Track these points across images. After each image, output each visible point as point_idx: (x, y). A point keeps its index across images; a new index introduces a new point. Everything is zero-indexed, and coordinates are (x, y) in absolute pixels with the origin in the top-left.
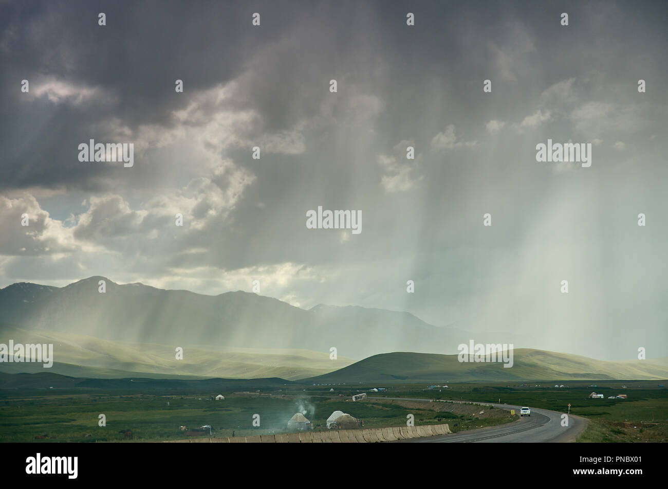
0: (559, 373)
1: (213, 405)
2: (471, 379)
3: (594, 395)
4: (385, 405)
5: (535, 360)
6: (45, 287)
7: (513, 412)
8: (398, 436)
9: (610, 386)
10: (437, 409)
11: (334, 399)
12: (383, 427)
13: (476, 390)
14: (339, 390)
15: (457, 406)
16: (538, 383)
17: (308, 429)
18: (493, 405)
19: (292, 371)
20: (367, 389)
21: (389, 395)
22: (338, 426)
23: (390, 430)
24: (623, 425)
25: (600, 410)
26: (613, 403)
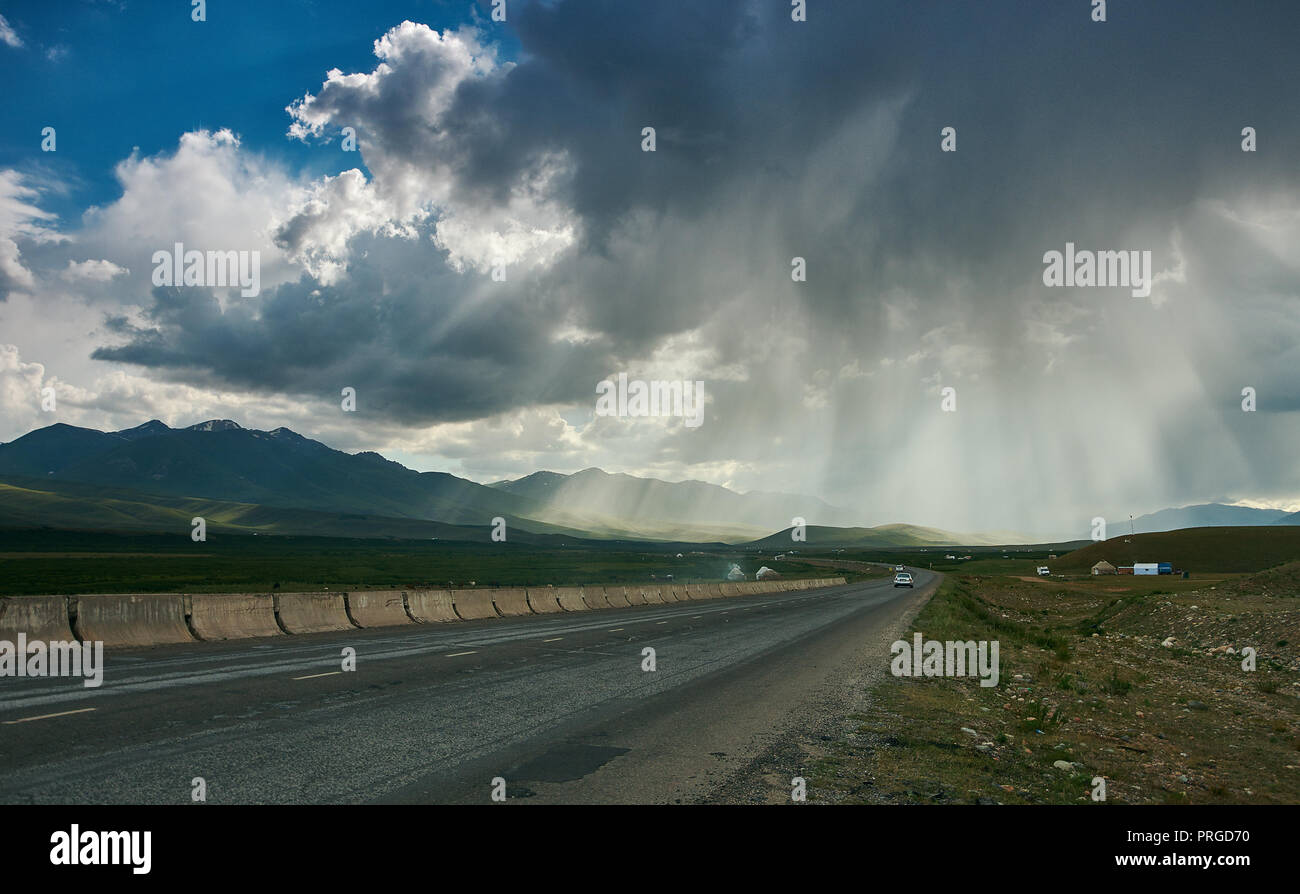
0: (924, 541)
1: (674, 561)
2: (862, 545)
3: (948, 557)
4: (798, 564)
5: (907, 531)
6: (559, 475)
7: (891, 569)
8: (808, 585)
9: (959, 550)
10: (836, 567)
11: (762, 558)
12: (798, 579)
13: (864, 553)
14: (765, 553)
15: (850, 565)
16: (911, 548)
17: (744, 580)
18: (877, 564)
19: (731, 538)
20: (784, 552)
21: (801, 556)
22: (764, 578)
23: (802, 582)
24: (968, 578)
25: (953, 567)
26: (961, 561)
